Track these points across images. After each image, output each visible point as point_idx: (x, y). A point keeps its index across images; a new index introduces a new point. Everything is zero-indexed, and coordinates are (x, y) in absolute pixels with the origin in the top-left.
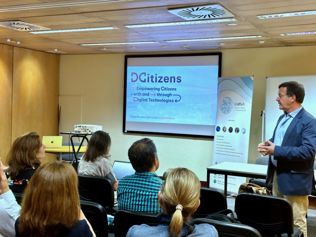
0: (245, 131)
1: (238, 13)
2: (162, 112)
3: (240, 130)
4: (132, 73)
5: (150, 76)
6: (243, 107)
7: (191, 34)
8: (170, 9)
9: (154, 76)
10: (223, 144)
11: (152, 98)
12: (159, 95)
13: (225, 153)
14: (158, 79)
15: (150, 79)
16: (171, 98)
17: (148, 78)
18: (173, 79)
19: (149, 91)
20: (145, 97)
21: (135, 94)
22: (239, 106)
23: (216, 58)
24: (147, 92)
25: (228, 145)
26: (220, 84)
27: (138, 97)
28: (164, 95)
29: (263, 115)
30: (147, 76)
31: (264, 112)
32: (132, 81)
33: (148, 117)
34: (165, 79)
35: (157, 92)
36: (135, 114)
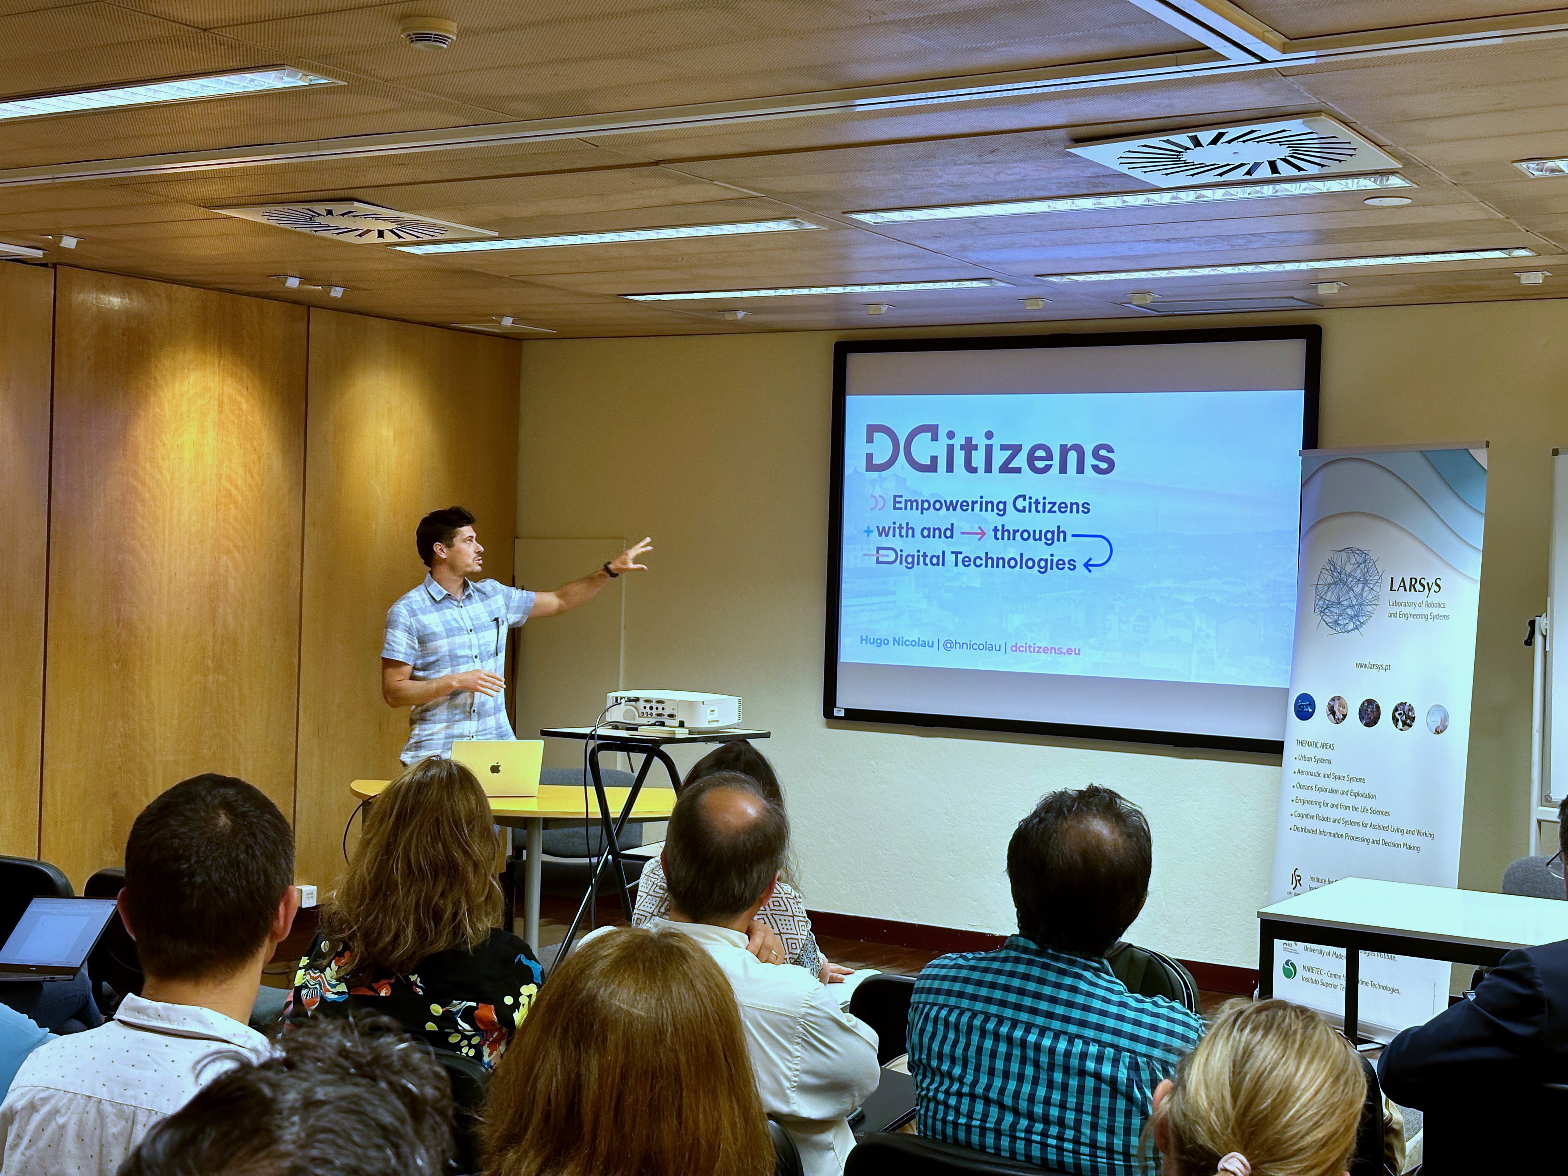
0: (1445, 718)
1: (1421, 153)
2: (1017, 620)
3: (1420, 714)
4: (872, 430)
5: (959, 441)
6: (1434, 598)
7: (1174, 247)
8: (1081, 140)
9: (981, 441)
10: (1329, 783)
11: (971, 548)
12: (1003, 533)
13: (1341, 829)
14: (999, 458)
15: (959, 457)
16: (1061, 550)
17: (950, 449)
18: (1072, 456)
19: (956, 518)
20: (935, 546)
21: (883, 532)
22: (1412, 597)
23: (1294, 350)
24: (942, 518)
25: (1356, 787)
26: (1316, 482)
27: (897, 543)
28: (1028, 535)
29: (1538, 639)
30: (943, 440)
31: (1541, 623)
32: (871, 466)
33: (950, 645)
34: (1031, 459)
35: (992, 519)
36: (884, 629)
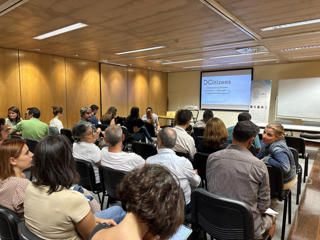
0: (267, 107)
1: (271, 49)
2: (220, 99)
3: (264, 107)
4: (205, 80)
5: (214, 81)
6: (266, 95)
7: (241, 60)
8: (236, 49)
9: (216, 81)
10: (254, 114)
11: (215, 92)
12: (219, 90)
13: (255, 119)
14: (218, 83)
15: (214, 83)
16: (225, 92)
18: (226, 82)
19: (213, 89)
20: (211, 92)
21: (206, 91)
22: (263, 95)
23: (251, 70)
24: (212, 89)
25: (257, 114)
26: (252, 85)
27: (207, 92)
28: (221, 90)
29: (276, 99)
30: (212, 81)
31: (277, 97)
32: (204, 84)
33: (213, 102)
34: (222, 83)
36: (206, 101)
